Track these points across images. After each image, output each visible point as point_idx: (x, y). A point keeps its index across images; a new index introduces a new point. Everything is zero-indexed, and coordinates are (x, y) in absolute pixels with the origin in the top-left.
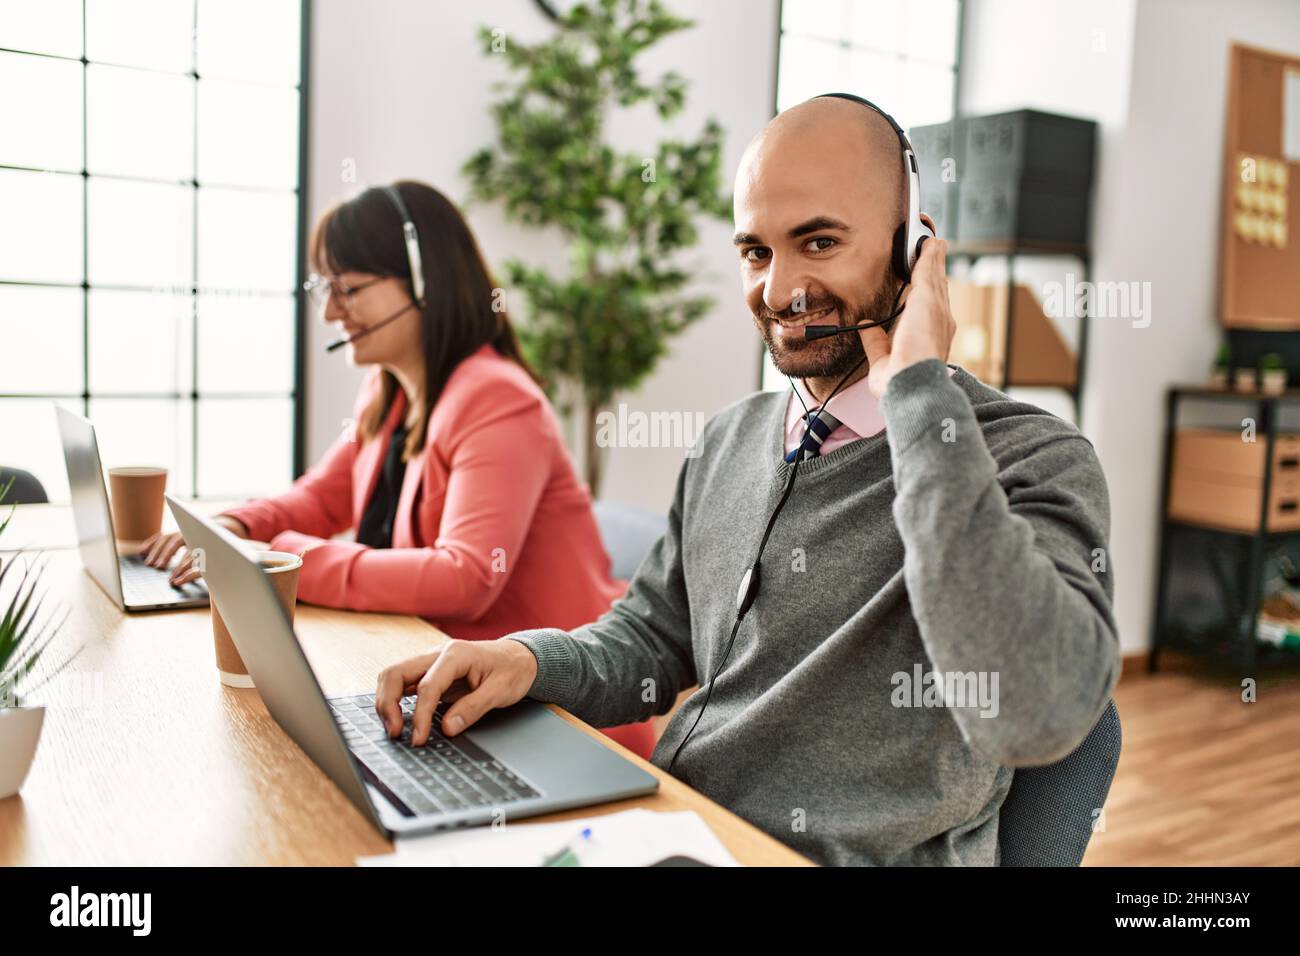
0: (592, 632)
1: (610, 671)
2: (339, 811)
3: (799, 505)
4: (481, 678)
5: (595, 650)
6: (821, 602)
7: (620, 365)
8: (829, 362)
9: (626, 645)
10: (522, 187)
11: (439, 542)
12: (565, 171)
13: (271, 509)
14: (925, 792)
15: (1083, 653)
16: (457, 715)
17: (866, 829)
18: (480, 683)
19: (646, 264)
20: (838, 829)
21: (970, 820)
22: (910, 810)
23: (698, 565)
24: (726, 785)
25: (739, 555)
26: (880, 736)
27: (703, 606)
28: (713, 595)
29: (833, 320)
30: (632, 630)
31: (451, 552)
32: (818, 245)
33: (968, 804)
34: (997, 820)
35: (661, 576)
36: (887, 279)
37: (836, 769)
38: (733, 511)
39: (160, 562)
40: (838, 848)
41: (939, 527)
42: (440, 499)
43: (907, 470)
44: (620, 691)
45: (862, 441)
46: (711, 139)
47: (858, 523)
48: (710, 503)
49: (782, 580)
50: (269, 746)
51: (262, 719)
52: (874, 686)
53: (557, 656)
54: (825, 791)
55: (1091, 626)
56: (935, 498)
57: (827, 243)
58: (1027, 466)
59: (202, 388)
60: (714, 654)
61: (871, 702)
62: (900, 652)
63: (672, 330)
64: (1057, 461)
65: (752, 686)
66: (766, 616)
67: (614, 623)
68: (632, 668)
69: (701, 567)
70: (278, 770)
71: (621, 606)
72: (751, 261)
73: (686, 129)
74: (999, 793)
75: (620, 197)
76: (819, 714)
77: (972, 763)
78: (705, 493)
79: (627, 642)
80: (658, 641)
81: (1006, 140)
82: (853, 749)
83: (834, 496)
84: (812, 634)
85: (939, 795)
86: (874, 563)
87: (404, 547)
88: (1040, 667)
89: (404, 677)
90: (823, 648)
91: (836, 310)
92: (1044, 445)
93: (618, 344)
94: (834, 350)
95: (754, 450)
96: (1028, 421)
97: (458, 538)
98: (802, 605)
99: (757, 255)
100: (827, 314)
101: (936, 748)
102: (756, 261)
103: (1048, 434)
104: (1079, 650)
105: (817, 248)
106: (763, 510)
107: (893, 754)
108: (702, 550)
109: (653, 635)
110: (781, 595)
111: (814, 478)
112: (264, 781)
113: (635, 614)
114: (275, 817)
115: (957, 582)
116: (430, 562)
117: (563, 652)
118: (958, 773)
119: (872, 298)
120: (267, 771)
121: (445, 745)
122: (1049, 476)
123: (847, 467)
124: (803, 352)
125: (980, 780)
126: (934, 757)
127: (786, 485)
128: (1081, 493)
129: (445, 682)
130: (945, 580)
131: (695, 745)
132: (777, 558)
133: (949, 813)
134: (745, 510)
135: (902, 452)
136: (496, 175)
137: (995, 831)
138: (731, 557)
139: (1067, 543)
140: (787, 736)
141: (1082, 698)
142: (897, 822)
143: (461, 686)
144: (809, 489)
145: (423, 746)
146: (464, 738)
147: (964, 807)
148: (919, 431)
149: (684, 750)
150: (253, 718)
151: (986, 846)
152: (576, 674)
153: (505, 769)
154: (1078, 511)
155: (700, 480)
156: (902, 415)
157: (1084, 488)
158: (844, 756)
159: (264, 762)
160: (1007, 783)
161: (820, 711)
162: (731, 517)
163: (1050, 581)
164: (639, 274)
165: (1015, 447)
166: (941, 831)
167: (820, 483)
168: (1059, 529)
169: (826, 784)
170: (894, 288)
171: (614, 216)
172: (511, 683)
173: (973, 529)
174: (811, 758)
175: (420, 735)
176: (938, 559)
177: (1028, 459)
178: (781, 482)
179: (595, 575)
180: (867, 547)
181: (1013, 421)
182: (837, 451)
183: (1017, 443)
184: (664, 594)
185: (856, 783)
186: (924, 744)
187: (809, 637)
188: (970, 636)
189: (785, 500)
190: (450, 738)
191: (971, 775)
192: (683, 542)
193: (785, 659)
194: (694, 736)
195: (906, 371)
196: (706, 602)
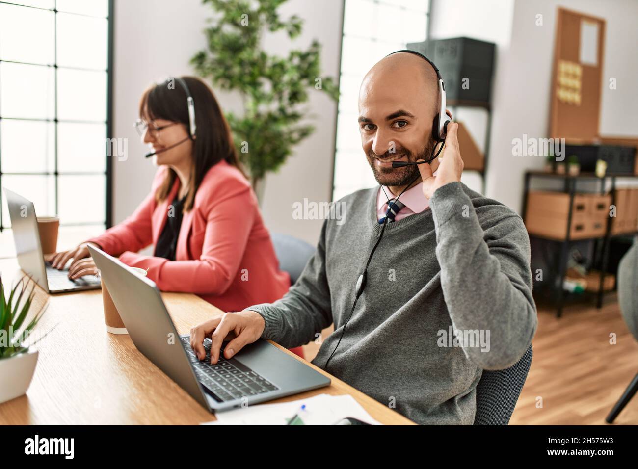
0: (284, 304)
1: (294, 323)
2: (184, 399)
3: (386, 244)
4: (241, 330)
5: (287, 313)
6: (397, 290)
7: (268, 159)
8: (402, 179)
9: (300, 310)
10: (221, 71)
11: (203, 257)
12: (241, 63)
13: (112, 238)
14: (445, 379)
15: (522, 320)
16: (231, 348)
17: (420, 397)
18: (240, 333)
19: (282, 110)
20: (407, 398)
21: (465, 391)
22: (439, 387)
23: (334, 271)
24: (350, 377)
25: (355, 267)
26: (424, 353)
27: (338, 290)
28: (342, 286)
29: (405, 159)
30: (301, 302)
31: (209, 262)
32: (399, 125)
33: (465, 384)
34: (476, 390)
35: (314, 276)
36: (430, 140)
37: (403, 369)
38: (351, 246)
39: (59, 266)
40: (407, 407)
41: (459, 261)
42: (202, 235)
43: (443, 233)
44: (298, 332)
45: (415, 215)
46: (314, 50)
47: (414, 254)
48: (340, 242)
49: (377, 280)
50: (141, 365)
51: (133, 351)
52: (421, 330)
53: (273, 318)
54: (398, 379)
55: (525, 307)
56: (457, 248)
57: (403, 124)
58: (495, 230)
59: (60, 170)
60: (342, 313)
61: (420, 338)
62: (435, 315)
63: (294, 142)
64: (508, 228)
65: (362, 329)
66: (370, 297)
67: (292, 299)
68: (303, 320)
69: (336, 272)
70: (148, 378)
71: (295, 290)
72: (366, 130)
73: (302, 44)
74: (477, 379)
75: (270, 77)
76: (395, 344)
77: (467, 365)
78: (336, 237)
79: (300, 308)
80: (313, 307)
81: (454, 52)
82: (411, 360)
83: (402, 241)
84: (392, 305)
85: (452, 380)
86: (422, 273)
87: (182, 259)
88: (503, 326)
89: (205, 331)
90: (398, 312)
91: (406, 155)
92: (501, 220)
93: (267, 148)
94: (405, 174)
95: (360, 217)
96: (494, 208)
97: (213, 255)
98: (387, 292)
99: (369, 127)
100: (402, 157)
101: (451, 359)
102: (369, 131)
103: (504, 215)
104: (520, 318)
105: (398, 126)
106: (367, 246)
107: (431, 362)
108: (336, 264)
109: (311, 304)
110: (377, 287)
111: (393, 232)
112: (144, 384)
113: (302, 294)
114: (154, 403)
115: (466, 287)
116: (200, 268)
117: (275, 315)
118: (460, 370)
119: (423, 150)
120: (143, 378)
121: (227, 364)
122: (504, 235)
123: (408, 227)
124: (390, 175)
125: (470, 373)
126: (450, 363)
127: (379, 235)
128: (519, 243)
129: (225, 333)
130: (460, 286)
131: (337, 358)
132: (375, 269)
133: (457, 388)
134: (358, 246)
135: (441, 225)
136: (207, 64)
137: (475, 395)
138: (351, 268)
139: (512, 266)
140: (379, 353)
141: (521, 340)
142: (433, 394)
143: (232, 334)
144: (390, 237)
145: (216, 365)
146: (234, 359)
147: (463, 385)
148: (450, 216)
149: (331, 360)
150: (129, 351)
151: (472, 403)
152: (281, 325)
153: (258, 376)
154: (517, 252)
155: (334, 230)
156: (442, 208)
157: (520, 240)
158: (407, 363)
159: (140, 374)
160: (480, 374)
161: (395, 342)
162: (351, 249)
163: (508, 286)
164: (277, 114)
165: (488, 220)
166: (453, 396)
167: (396, 234)
168: (509, 259)
169: (398, 376)
170: (433, 144)
171: (267, 87)
172: (255, 332)
173: (474, 262)
174: (390, 364)
175: (215, 359)
176: (458, 276)
177: (495, 227)
178: (376, 233)
179: (272, 269)
180: (419, 265)
181: (487, 208)
182: (404, 219)
183: (489, 218)
184: (317, 285)
185: (413, 376)
186: (446, 357)
187: (390, 307)
188: (472, 312)
189: (379, 242)
190: (228, 360)
191: (466, 370)
192: (326, 260)
193: (378, 317)
194: (336, 354)
195: (443, 187)
196: (339, 288)
